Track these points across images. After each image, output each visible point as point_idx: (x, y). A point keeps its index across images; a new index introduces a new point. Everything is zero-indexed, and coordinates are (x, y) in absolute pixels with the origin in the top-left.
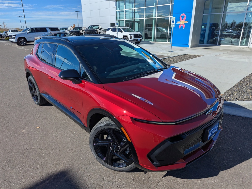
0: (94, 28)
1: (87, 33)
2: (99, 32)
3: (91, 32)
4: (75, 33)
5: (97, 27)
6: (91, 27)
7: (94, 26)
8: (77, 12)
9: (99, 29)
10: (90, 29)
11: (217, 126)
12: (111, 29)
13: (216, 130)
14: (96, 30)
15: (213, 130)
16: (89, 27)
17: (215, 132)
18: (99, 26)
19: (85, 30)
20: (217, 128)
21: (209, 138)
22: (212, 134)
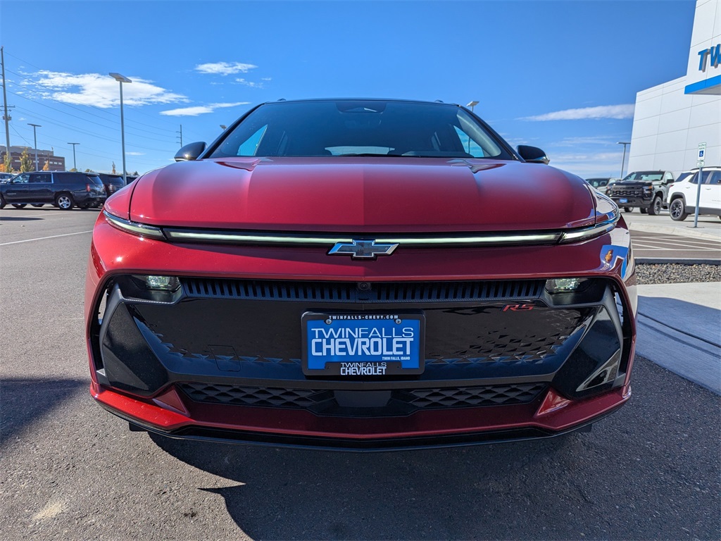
0: (645, 179)
1: (614, 192)
2: (657, 188)
3: (629, 190)
5: (659, 177)
6: (639, 175)
7: (647, 173)
9: (662, 181)
10: (632, 180)
11: (408, 340)
12: (690, 177)
13: (395, 352)
14: (650, 184)
15: (356, 336)
16: (630, 176)
17: (386, 358)
18: (663, 173)
19: (612, 184)
20: (401, 346)
21: (327, 363)
22: (352, 353)
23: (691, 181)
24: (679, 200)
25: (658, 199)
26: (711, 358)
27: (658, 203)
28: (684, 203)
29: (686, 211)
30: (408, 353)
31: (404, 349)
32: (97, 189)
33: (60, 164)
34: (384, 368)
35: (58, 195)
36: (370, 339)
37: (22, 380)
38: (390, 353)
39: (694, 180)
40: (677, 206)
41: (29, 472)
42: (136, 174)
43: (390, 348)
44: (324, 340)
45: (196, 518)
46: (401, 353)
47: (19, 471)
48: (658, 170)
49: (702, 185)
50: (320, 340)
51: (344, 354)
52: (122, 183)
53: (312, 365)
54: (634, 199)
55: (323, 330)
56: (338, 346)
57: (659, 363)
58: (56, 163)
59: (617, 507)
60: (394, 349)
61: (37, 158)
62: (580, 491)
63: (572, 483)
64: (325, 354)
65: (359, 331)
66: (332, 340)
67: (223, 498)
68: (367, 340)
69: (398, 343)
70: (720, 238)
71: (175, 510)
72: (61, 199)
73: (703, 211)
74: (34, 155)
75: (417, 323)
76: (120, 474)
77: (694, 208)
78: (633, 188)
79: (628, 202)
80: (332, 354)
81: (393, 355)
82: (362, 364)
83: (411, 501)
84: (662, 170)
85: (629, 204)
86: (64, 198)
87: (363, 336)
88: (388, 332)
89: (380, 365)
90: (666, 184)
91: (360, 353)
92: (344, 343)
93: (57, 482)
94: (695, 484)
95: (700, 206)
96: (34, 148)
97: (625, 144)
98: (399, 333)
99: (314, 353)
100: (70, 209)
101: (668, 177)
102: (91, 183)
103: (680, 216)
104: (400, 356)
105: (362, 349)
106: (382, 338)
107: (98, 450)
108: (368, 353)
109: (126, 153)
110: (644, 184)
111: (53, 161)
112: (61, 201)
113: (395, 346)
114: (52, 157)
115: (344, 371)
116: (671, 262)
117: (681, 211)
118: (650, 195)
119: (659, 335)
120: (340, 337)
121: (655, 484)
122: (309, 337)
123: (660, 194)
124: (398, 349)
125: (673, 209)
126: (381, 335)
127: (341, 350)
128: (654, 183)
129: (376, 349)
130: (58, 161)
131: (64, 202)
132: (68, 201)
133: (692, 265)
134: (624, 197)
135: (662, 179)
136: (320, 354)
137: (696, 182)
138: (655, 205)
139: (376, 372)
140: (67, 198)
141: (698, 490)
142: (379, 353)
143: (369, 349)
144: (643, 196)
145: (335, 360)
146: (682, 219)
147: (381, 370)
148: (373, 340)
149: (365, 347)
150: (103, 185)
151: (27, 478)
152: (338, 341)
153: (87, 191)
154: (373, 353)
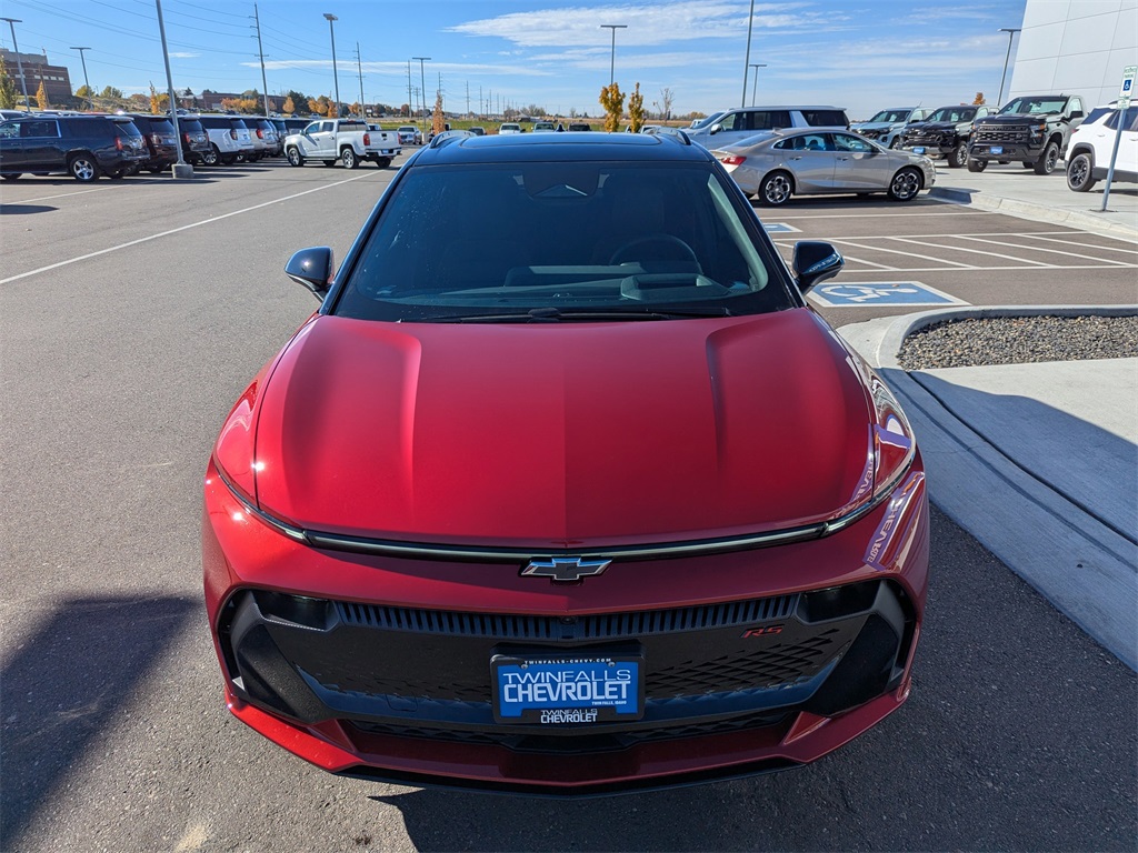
0: (1036, 111)
1: (982, 135)
2: (1054, 128)
3: (1007, 132)
4: (928, 134)
5: (1057, 106)
6: (1026, 103)
7: (1038, 100)
8: (1010, 31)
9: (1063, 115)
10: (1013, 112)
11: (624, 683)
12: (1108, 115)
13: (607, 696)
14: (1042, 121)
15: (559, 680)
16: (1011, 105)
17: (596, 703)
18: (1065, 99)
19: (980, 121)
20: (615, 689)
21: (524, 710)
22: (554, 698)
23: (1107, 124)
24: (1084, 156)
25: (1054, 146)
26: (1062, 528)
27: (1053, 154)
28: (1092, 162)
29: (1093, 176)
30: (624, 696)
31: (619, 692)
32: (134, 145)
33: (61, 79)
34: (594, 715)
35: (72, 156)
36: (576, 683)
37: (110, 600)
38: (603, 697)
39: (1111, 124)
40: (1080, 167)
41: (154, 773)
42: (188, 92)
43: (601, 691)
44: (520, 686)
45: (371, 847)
46: (616, 697)
47: (141, 772)
48: (1059, 94)
49: (1123, 132)
50: (514, 686)
51: (545, 699)
52: (172, 131)
53: (505, 712)
54: (1013, 147)
55: (518, 675)
56: (537, 692)
57: (985, 541)
58: (53, 78)
59: (885, 818)
60: (607, 693)
61: (21, 70)
62: (842, 791)
63: (834, 777)
64: (521, 700)
65: (561, 677)
66: (530, 686)
67: (400, 812)
68: (573, 684)
69: (610, 686)
70: (1137, 234)
71: (344, 833)
72: (78, 163)
73: (1120, 176)
74: (15, 64)
75: (635, 665)
76: (268, 773)
77: (1106, 170)
78: (1014, 128)
79: (1004, 151)
80: (530, 700)
81: (606, 700)
82: (567, 711)
83: (631, 812)
84: (1065, 94)
85: (1005, 156)
86: (83, 163)
87: (568, 680)
88: (599, 675)
89: (589, 711)
90: (1069, 120)
91: (564, 698)
92: (545, 688)
93: (192, 789)
94: (989, 775)
95: (1116, 168)
96: (12, 50)
97: (1012, 31)
98: (612, 676)
99: (507, 699)
100: (94, 180)
101: (1074, 106)
102: (123, 136)
103: (1083, 183)
104: (614, 700)
105: (567, 695)
106: (591, 682)
107: (233, 732)
108: (574, 698)
109: (169, 54)
110: (1033, 121)
111: (49, 74)
112: (78, 168)
113: (607, 689)
114: (45, 66)
115: (545, 719)
116: (1043, 314)
117: (1085, 175)
118: (1041, 140)
119: (995, 479)
120: (539, 681)
121: (938, 778)
122: (501, 683)
123: (1057, 138)
124: (611, 693)
125: (1074, 171)
126: (590, 678)
127: (540, 696)
128: (1049, 119)
129: (584, 694)
130: (56, 75)
131: (84, 169)
132: (89, 167)
133: (1076, 318)
134: (998, 144)
135: (1062, 111)
136: (515, 700)
137: (1114, 127)
138: (1048, 157)
139: (584, 718)
140: (86, 163)
141: (990, 785)
142: (588, 697)
143: (575, 694)
144: (1029, 143)
145: (535, 707)
146: (1086, 189)
147: (591, 716)
148: (580, 684)
149: (570, 692)
150: (141, 137)
151: (153, 783)
152: (536, 686)
153: (117, 149)
154: (580, 698)
